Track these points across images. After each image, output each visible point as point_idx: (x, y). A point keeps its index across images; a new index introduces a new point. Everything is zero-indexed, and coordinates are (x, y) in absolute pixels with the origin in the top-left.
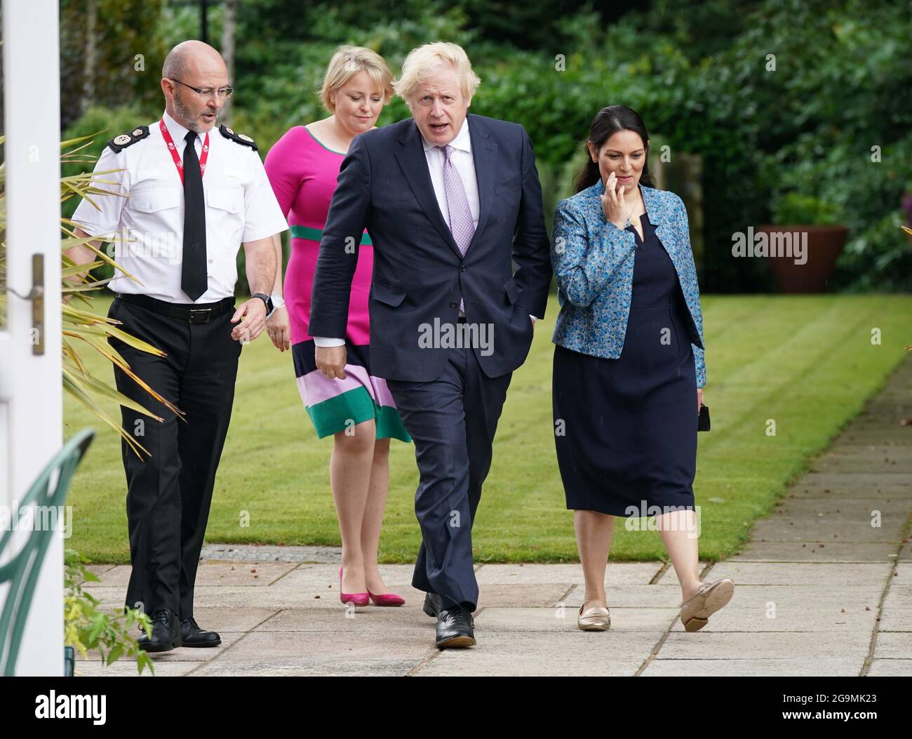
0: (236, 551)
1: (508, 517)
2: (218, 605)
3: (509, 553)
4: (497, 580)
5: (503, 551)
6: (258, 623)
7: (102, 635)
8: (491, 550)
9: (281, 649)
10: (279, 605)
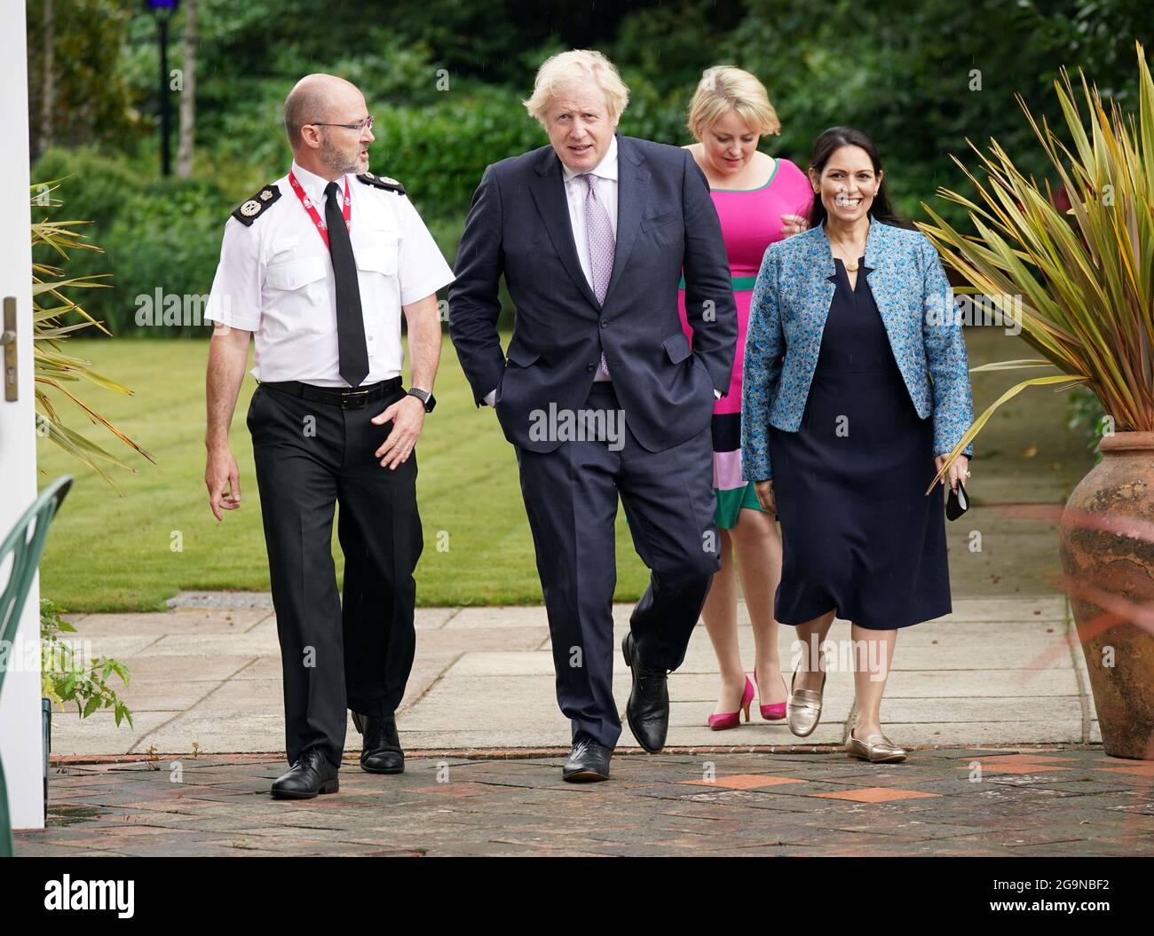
0: (210, 598)
1: (487, 560)
2: (194, 654)
3: (489, 596)
4: (477, 624)
5: (484, 595)
6: (234, 671)
7: (79, 687)
8: (470, 593)
9: (260, 698)
10: (255, 653)
